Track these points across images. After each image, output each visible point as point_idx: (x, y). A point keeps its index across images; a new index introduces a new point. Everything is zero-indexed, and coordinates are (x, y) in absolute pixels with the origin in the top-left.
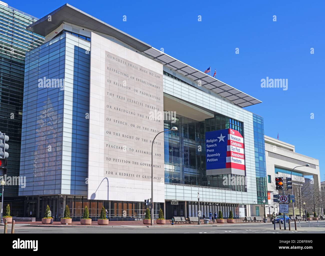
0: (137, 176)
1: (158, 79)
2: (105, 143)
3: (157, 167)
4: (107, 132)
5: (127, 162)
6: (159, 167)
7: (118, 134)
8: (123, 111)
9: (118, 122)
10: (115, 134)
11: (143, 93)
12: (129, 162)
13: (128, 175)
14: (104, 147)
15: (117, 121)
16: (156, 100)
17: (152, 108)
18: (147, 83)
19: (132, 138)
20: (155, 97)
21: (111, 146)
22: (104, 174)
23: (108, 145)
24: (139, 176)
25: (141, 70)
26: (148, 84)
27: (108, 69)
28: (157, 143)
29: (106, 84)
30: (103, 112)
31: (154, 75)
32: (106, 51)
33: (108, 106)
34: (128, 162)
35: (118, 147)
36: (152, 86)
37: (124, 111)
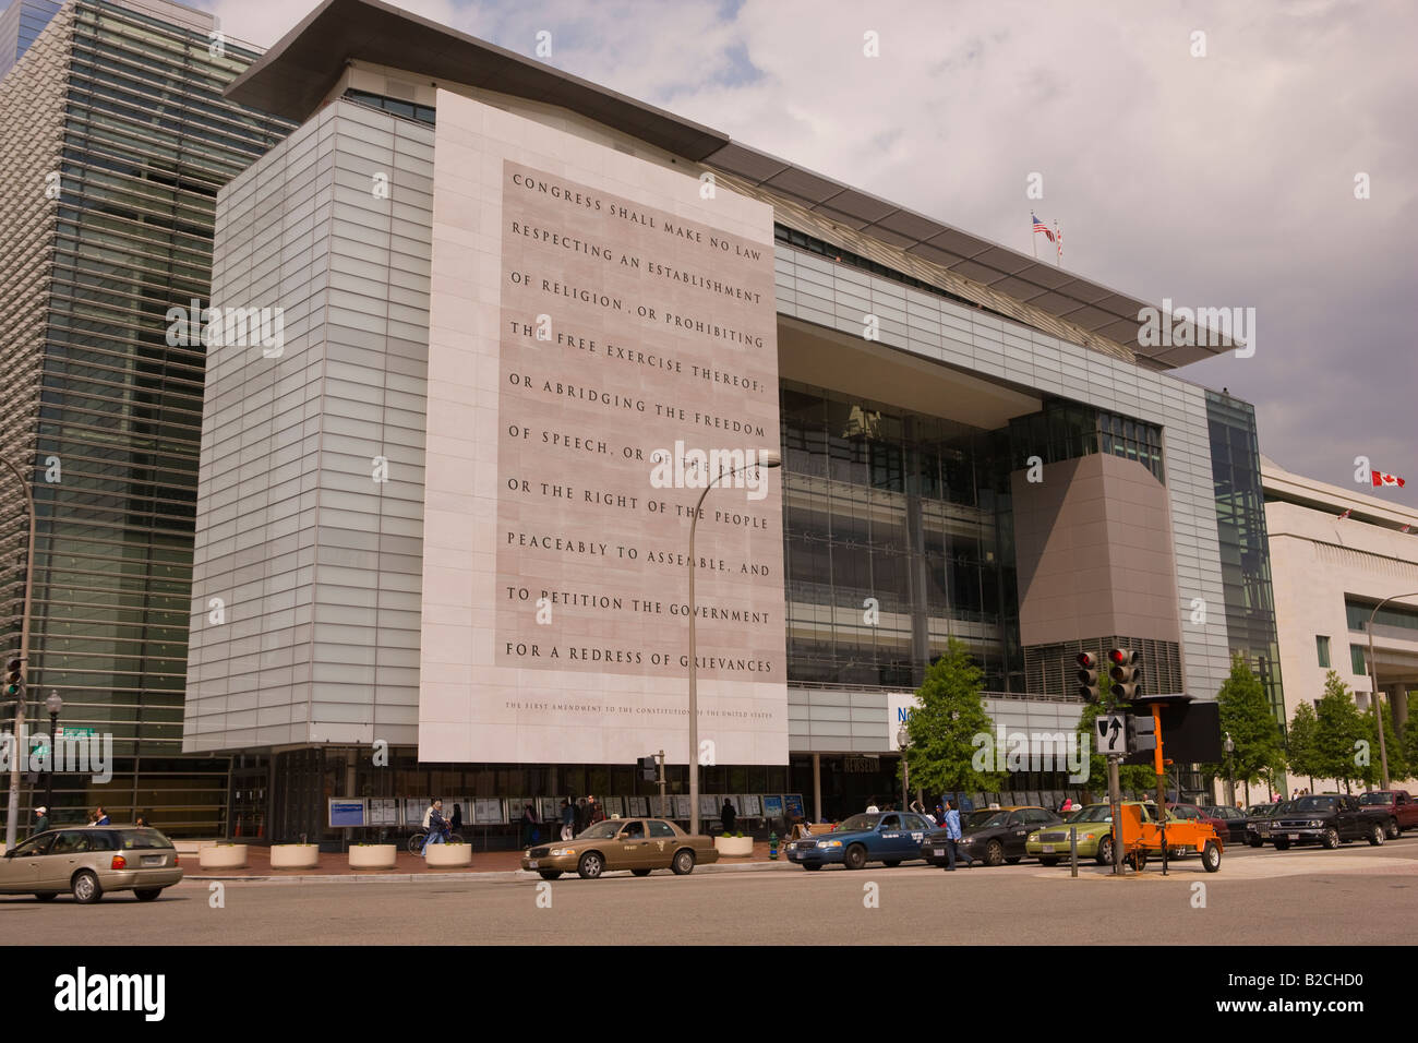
0: (656, 658)
1: (750, 262)
2: (499, 528)
3: (750, 618)
4: (512, 484)
5: (605, 601)
6: (762, 618)
7: (564, 491)
8: (586, 394)
9: (561, 440)
10: (550, 490)
11: (682, 322)
12: (618, 604)
13: (610, 658)
14: (498, 544)
15: (556, 437)
16: (741, 347)
17: (726, 380)
18: (698, 281)
19: (629, 503)
20: (736, 337)
21: (528, 540)
22: (497, 654)
23: (517, 537)
24: (662, 658)
25: (669, 228)
26: (705, 285)
27: (515, 227)
28: (751, 523)
29: (505, 294)
30: (493, 401)
31: (732, 248)
32: (505, 161)
33: (513, 379)
34: (611, 602)
35: (564, 544)
36: (723, 290)
37: (593, 394)
